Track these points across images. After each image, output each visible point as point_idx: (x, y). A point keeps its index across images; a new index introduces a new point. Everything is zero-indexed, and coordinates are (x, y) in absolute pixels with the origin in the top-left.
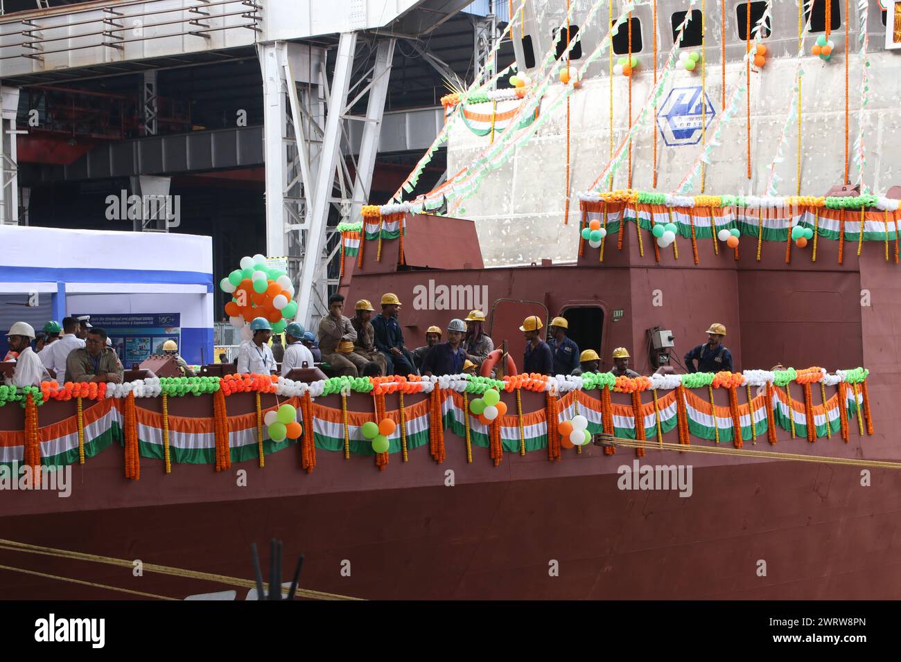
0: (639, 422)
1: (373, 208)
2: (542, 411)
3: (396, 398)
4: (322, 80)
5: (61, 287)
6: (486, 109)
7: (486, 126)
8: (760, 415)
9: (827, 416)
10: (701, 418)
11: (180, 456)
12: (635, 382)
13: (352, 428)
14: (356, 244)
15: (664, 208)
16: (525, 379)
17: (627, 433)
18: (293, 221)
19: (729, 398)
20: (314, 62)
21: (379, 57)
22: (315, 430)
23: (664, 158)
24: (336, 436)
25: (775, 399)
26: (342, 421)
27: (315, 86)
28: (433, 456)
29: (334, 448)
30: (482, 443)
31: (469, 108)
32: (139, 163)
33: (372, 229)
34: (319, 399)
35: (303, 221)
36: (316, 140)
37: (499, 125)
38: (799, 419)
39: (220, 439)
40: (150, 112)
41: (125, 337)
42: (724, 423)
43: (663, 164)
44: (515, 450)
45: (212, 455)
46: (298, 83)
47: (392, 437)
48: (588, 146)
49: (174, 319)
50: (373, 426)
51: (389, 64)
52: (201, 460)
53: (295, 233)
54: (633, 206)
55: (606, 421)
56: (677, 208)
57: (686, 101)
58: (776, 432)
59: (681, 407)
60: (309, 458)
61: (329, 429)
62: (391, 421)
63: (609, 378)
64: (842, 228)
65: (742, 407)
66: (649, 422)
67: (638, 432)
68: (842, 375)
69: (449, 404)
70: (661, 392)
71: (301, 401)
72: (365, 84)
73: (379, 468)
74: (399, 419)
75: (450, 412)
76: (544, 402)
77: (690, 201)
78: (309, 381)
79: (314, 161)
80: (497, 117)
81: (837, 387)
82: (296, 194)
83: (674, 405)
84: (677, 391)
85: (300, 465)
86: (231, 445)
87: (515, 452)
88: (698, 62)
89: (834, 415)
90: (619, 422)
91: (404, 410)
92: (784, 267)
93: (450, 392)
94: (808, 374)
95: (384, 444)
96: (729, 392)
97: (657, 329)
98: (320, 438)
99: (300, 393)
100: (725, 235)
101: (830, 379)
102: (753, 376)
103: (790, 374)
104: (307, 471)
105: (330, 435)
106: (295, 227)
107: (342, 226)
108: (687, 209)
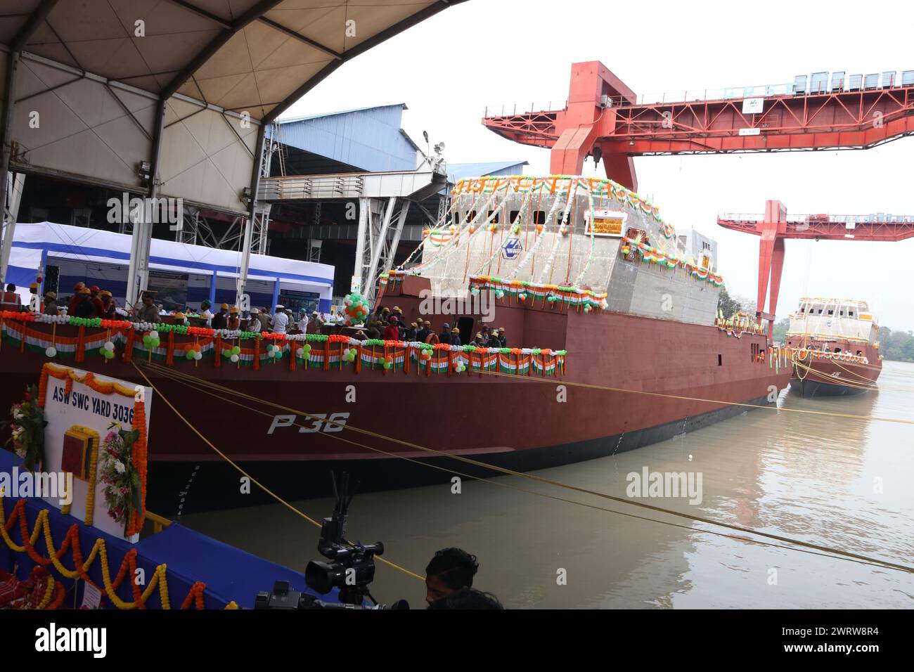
0: (482, 365)
1: (392, 271)
2: (447, 358)
3: (393, 349)
4: (382, 213)
5: (278, 279)
6: (439, 237)
7: (438, 243)
8: (527, 365)
9: (550, 367)
10: (505, 365)
11: (310, 363)
12: (483, 350)
13: (376, 359)
14: (386, 283)
15: (500, 284)
16: (442, 345)
17: (478, 368)
18: (365, 264)
19: (516, 358)
20: (380, 206)
21: (404, 207)
22: (362, 358)
23: (503, 262)
24: (369, 361)
25: (533, 359)
26: (372, 356)
27: (379, 215)
28: (404, 371)
29: (368, 366)
30: (423, 368)
31: (432, 236)
32: (311, 234)
33: (392, 279)
34: (364, 347)
35: (368, 264)
36: (377, 234)
37: (443, 244)
38: (540, 367)
39: (326, 359)
40: (318, 216)
41: (299, 299)
42: (513, 367)
43: (502, 266)
44: (435, 371)
45: (322, 364)
46: (373, 213)
47: (390, 363)
48: (476, 255)
49: (318, 295)
50: (383, 358)
51: (407, 210)
52: (318, 366)
53: (366, 268)
54: (489, 282)
55: (470, 363)
56: (505, 284)
57: (512, 243)
58: (532, 372)
59: (498, 360)
60: (358, 368)
61: (367, 358)
62: (390, 357)
63: (473, 348)
64: (563, 298)
65: (520, 362)
66: (486, 365)
67: (482, 368)
68: (557, 352)
69: (413, 353)
70: (491, 354)
71: (358, 347)
72: (397, 216)
73: (384, 375)
74: (393, 357)
75: (413, 356)
76: (449, 355)
77: (510, 282)
78: (361, 340)
79: (375, 242)
80: (443, 241)
81: (555, 356)
82: (367, 254)
83: (495, 359)
84: (497, 354)
85: (355, 371)
86: (330, 361)
87: (435, 372)
88: (518, 230)
89: (553, 367)
90: (475, 364)
91: (395, 353)
92: (540, 309)
93: (414, 348)
94: (546, 351)
95: (388, 365)
96: (516, 355)
97: (493, 329)
98: (363, 361)
99: (357, 344)
100: (521, 296)
101: (553, 354)
102: (525, 351)
103: (539, 351)
104: (357, 373)
105: (367, 360)
106: (366, 266)
107: (381, 275)
108: (508, 285)
